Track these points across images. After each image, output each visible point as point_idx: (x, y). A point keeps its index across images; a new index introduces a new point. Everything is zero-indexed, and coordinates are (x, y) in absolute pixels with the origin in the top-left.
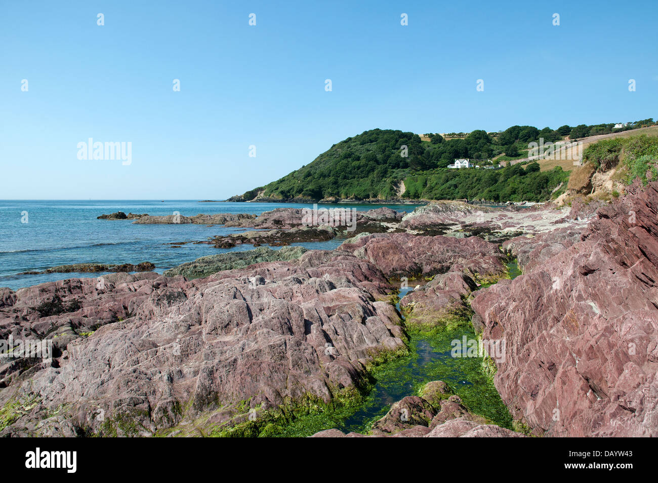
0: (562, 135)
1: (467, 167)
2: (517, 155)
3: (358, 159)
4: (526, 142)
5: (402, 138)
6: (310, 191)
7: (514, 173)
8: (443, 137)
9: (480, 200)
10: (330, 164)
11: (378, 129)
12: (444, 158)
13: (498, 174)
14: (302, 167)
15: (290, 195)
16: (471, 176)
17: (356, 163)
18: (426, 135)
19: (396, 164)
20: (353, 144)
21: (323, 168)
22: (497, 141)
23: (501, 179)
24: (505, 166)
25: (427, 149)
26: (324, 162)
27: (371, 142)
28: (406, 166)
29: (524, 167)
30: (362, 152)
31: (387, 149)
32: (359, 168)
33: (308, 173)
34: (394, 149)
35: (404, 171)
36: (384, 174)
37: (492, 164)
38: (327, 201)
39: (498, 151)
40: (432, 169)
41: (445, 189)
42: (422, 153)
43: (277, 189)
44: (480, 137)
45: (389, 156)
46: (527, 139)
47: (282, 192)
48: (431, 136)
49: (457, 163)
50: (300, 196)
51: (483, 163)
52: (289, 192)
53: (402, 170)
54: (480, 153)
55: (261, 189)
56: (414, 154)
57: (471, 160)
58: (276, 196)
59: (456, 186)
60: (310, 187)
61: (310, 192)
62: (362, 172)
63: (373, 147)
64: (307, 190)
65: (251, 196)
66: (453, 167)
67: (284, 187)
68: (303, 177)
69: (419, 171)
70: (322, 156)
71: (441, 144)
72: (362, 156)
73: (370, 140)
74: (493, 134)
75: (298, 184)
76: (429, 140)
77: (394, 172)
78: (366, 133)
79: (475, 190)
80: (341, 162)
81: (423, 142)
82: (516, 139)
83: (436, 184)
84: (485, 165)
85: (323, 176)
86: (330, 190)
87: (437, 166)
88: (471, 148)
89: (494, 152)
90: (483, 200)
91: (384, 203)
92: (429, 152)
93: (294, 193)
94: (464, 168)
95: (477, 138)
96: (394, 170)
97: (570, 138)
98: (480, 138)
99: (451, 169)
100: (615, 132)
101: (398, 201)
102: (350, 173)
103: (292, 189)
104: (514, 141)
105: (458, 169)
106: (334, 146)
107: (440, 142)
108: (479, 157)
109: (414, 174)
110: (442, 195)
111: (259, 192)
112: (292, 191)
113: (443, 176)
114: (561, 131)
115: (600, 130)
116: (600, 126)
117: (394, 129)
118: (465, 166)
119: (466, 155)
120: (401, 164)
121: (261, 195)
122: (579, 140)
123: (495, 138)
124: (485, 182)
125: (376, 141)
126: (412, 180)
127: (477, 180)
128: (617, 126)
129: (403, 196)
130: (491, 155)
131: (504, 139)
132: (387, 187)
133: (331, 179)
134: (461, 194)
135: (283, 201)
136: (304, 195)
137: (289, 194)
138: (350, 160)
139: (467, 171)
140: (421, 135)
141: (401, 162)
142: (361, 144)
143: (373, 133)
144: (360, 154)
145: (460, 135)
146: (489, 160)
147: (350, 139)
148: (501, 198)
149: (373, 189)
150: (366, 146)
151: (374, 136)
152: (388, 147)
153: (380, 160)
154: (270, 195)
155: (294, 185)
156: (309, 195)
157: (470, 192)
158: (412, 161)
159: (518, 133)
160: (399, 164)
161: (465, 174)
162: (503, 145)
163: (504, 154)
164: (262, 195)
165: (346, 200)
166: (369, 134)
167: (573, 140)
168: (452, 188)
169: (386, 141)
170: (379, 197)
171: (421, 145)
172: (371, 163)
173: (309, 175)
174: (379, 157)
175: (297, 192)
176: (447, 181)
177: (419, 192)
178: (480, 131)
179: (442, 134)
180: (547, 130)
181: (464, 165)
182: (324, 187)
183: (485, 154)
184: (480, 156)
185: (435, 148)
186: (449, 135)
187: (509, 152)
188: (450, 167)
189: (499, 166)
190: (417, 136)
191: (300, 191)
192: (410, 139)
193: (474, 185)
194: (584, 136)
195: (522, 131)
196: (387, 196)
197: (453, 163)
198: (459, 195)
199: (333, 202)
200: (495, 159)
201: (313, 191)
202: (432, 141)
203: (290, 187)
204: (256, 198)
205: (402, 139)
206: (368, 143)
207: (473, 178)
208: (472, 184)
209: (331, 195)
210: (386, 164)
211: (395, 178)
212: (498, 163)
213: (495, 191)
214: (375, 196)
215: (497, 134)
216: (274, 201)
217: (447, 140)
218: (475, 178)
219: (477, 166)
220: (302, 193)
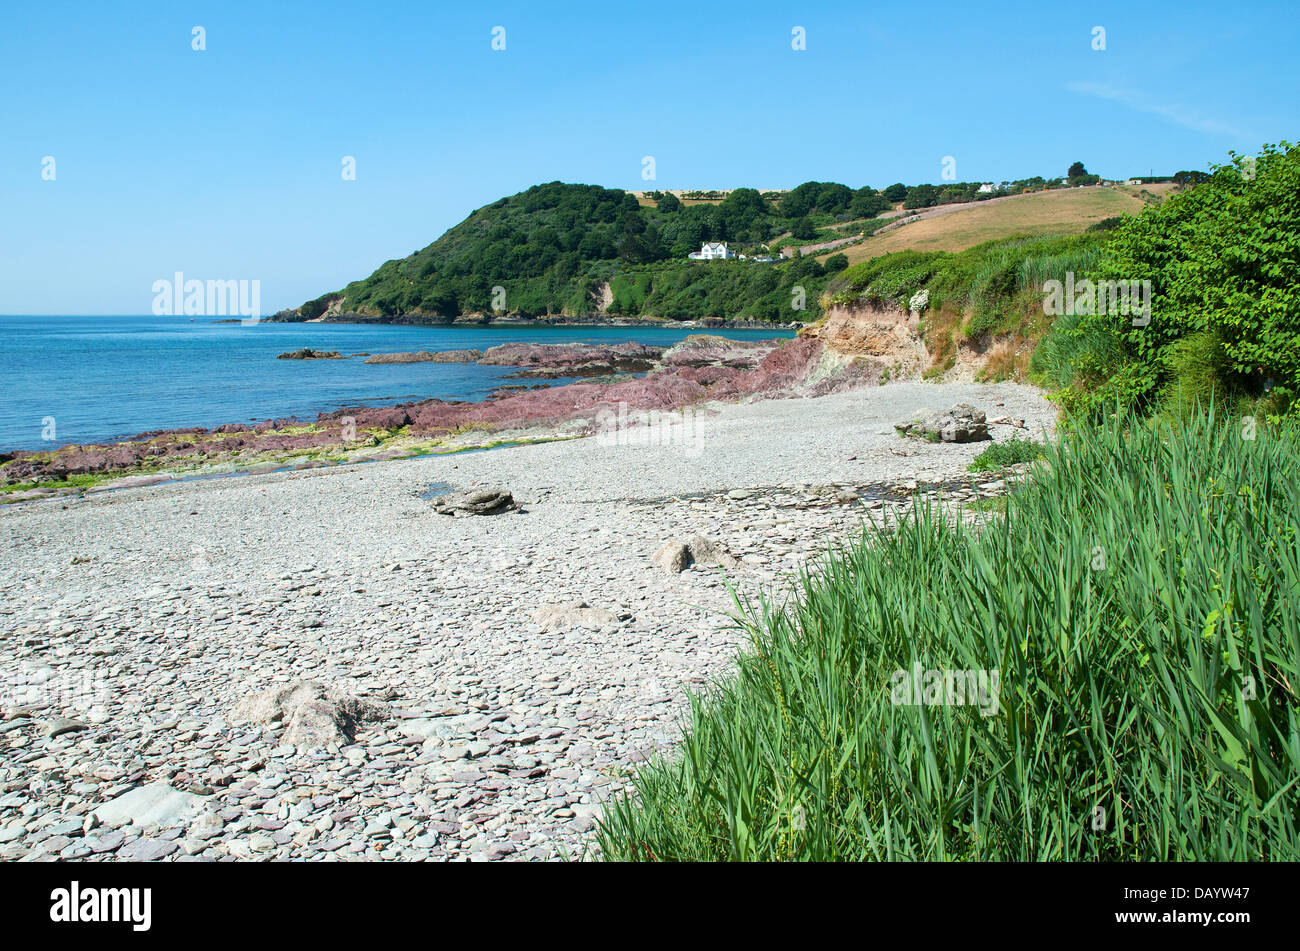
0: (892, 201)
1: (724, 257)
2: (812, 237)
3: (523, 240)
4: (829, 212)
5: (605, 201)
6: (435, 299)
7: (806, 271)
8: (680, 198)
9: (746, 319)
10: (470, 250)
11: (558, 183)
12: (683, 240)
13: (778, 273)
14: (413, 253)
15: (395, 309)
16: (731, 276)
17: (519, 248)
18: (649, 194)
19: (593, 251)
20: (512, 211)
21: (457, 257)
22: (778, 208)
23: (783, 282)
24: (791, 256)
25: (651, 222)
26: (458, 246)
27: (547, 207)
28: (612, 254)
29: (822, 261)
30: (533, 227)
31: (577, 222)
32: (526, 257)
33: (429, 263)
34: (591, 222)
35: (610, 264)
36: (573, 269)
37: (768, 252)
38: (469, 320)
39: (778, 228)
40: (660, 261)
41: (684, 298)
42: (642, 230)
43: (368, 297)
44: (749, 202)
45: (580, 236)
46: (831, 207)
47: (381, 304)
48: (657, 196)
49: (707, 251)
50: (417, 311)
51: (752, 249)
52: (393, 302)
53: (606, 261)
54: (747, 231)
55: (334, 297)
56: (628, 231)
57: (730, 244)
58: (368, 309)
59: (704, 294)
60: (435, 293)
61: (435, 304)
62: (531, 265)
63: (550, 217)
64: (429, 300)
65: (315, 309)
66: (699, 257)
67: (381, 293)
68: (419, 274)
69: (637, 264)
70: (452, 233)
71: (676, 214)
72: (531, 234)
73: (544, 203)
74: (771, 194)
75: (409, 287)
76: (654, 205)
77: (590, 266)
78: (535, 189)
79: (737, 301)
80: (491, 247)
81: (643, 208)
82: (812, 204)
83: (669, 288)
84: (756, 253)
85: (458, 272)
86: (472, 299)
87: (669, 256)
88: (732, 222)
89: (772, 231)
90: (751, 319)
91: (576, 324)
92: (654, 230)
93: (403, 304)
94: (718, 260)
95: (743, 203)
96: (591, 262)
97: (905, 207)
98: (747, 204)
99: (695, 261)
100: (979, 200)
101: (601, 320)
102: (510, 267)
103: (398, 297)
104: (808, 211)
105: (707, 261)
106: (475, 213)
107: (675, 210)
108: (745, 239)
109: (627, 270)
110: (680, 309)
111: (331, 304)
112: (399, 300)
113: (682, 275)
114: (891, 194)
115: (956, 195)
116: (957, 187)
117: (590, 184)
118: (720, 256)
119: (723, 236)
120: (604, 250)
121: (336, 309)
122: (922, 212)
123: (775, 203)
124: (756, 287)
125: (556, 206)
126: (624, 282)
127: (741, 283)
128: (984, 189)
129: (609, 311)
130: (767, 236)
131: (791, 205)
132: (580, 293)
133: (475, 278)
134: (713, 308)
135: (384, 321)
136: (425, 308)
137: (393, 307)
138: (508, 241)
139: (724, 267)
140: (638, 194)
141: (603, 246)
142: (527, 212)
143: (549, 191)
144: (526, 230)
145: (712, 195)
146: (763, 246)
147: (506, 201)
148: (781, 316)
149: (553, 299)
150: (538, 215)
151: (552, 195)
152: (579, 217)
153: (565, 243)
154: (355, 310)
155: (403, 290)
156: (435, 309)
157: (727, 305)
158: (624, 246)
159: (816, 195)
160: (600, 251)
161: (720, 270)
162: (788, 217)
163: (789, 234)
164: (338, 308)
165: (503, 318)
166: (540, 193)
167: (910, 211)
168: (697, 296)
169: (574, 206)
170: (566, 313)
171: (640, 213)
172: (549, 247)
173: (430, 270)
174: (563, 236)
175: (409, 303)
176: (689, 284)
177: (638, 303)
178: (747, 190)
179: (677, 194)
180: (867, 192)
181: (719, 253)
182: (461, 293)
183: (755, 235)
184: (747, 236)
185: (665, 221)
186: (692, 195)
187: (799, 230)
188: (693, 256)
189: (781, 256)
190: (632, 196)
191: (416, 301)
192: (618, 203)
193: (736, 291)
194: (928, 205)
195: (822, 191)
196: (579, 311)
197: (698, 249)
198: (709, 310)
199: (481, 322)
200: (773, 243)
201: (440, 300)
202: (659, 207)
203: (397, 293)
204: (326, 314)
205: (603, 203)
206: (540, 209)
207: (734, 278)
208: (732, 289)
209: (476, 308)
210: (576, 249)
211: (595, 276)
212: (778, 250)
213: (771, 303)
214: (557, 310)
215: (779, 195)
216: (368, 321)
217: (688, 204)
218: (738, 280)
219: (742, 256)
220: (422, 304)
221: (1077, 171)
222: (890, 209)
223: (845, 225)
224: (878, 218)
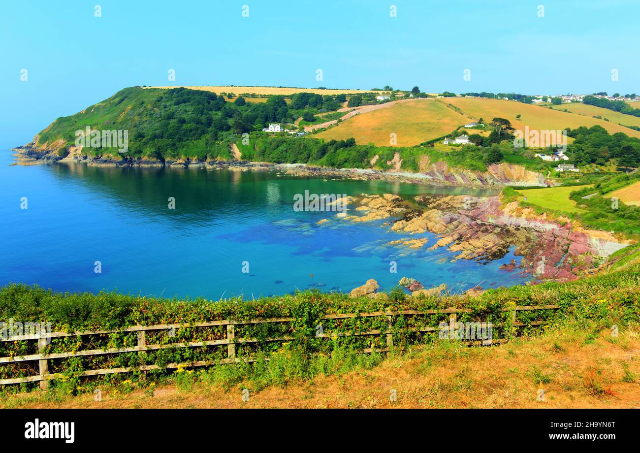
0: (342, 102)
1: (280, 131)
2: (312, 121)
4: (316, 107)
11: (183, 88)
12: (258, 122)
17: (186, 126)
19: (221, 127)
27: (185, 102)
28: (229, 129)
31: (205, 111)
32: (191, 130)
34: (210, 111)
36: (216, 137)
39: (296, 115)
40: (251, 132)
45: (211, 119)
46: (315, 105)
49: (271, 128)
50: (146, 158)
53: (228, 133)
57: (281, 124)
61: (155, 154)
62: (194, 135)
63: (189, 108)
66: (267, 131)
77: (223, 135)
87: (254, 130)
89: (293, 116)
94: (278, 133)
96: (223, 133)
97: (348, 107)
99: (267, 133)
100: (380, 104)
102: (184, 135)
105: (273, 133)
108: (286, 122)
114: (339, 99)
115: (368, 100)
118: (278, 131)
119: (275, 120)
120: (225, 127)
122: (357, 109)
125: (189, 102)
129: (241, 158)
130: (292, 119)
132: (224, 150)
133: (170, 141)
136: (150, 156)
142: (176, 104)
144: (181, 115)
146: (293, 125)
149: (209, 151)
150: (182, 106)
153: (205, 123)
156: (155, 157)
159: (308, 99)
160: (223, 128)
163: (302, 119)
167: (352, 108)
169: (199, 103)
170: (220, 159)
174: (201, 118)
180: (334, 97)
181: (277, 129)
187: (305, 117)
188: (265, 130)
189: (305, 131)
194: (359, 105)
195: (310, 97)
197: (267, 127)
199: (185, 165)
200: (296, 123)
201: (156, 152)
206: (182, 103)
212: (303, 128)
214: (213, 157)
219: (286, 130)
220: (147, 154)
221: (416, 90)
222: (341, 107)
223: (324, 114)
224: (338, 111)
